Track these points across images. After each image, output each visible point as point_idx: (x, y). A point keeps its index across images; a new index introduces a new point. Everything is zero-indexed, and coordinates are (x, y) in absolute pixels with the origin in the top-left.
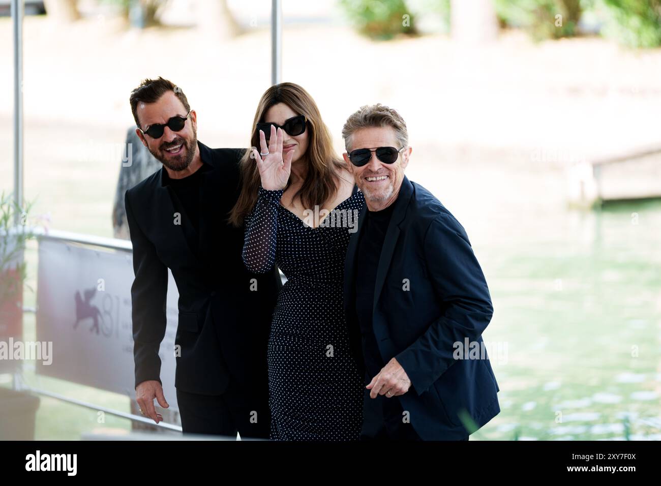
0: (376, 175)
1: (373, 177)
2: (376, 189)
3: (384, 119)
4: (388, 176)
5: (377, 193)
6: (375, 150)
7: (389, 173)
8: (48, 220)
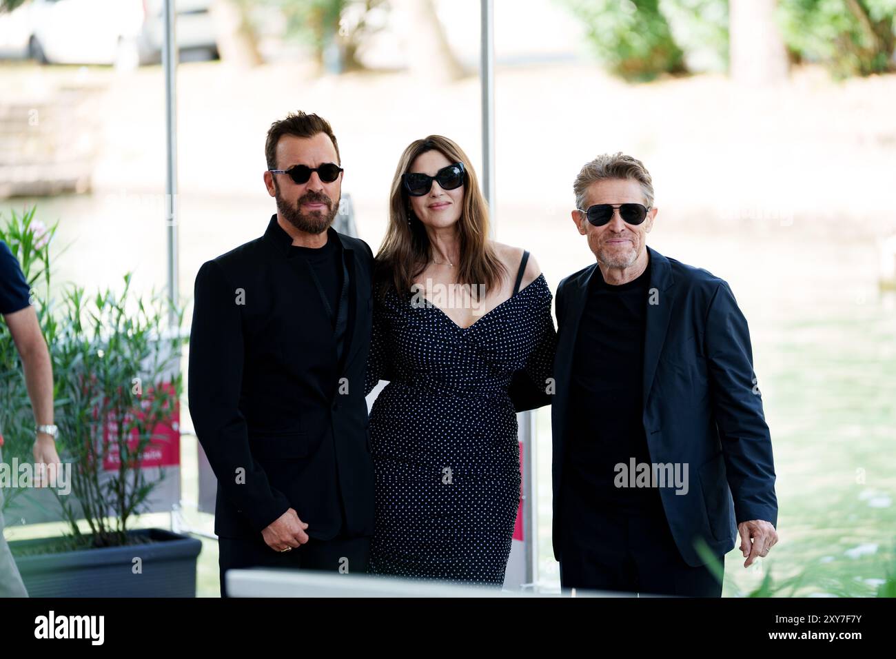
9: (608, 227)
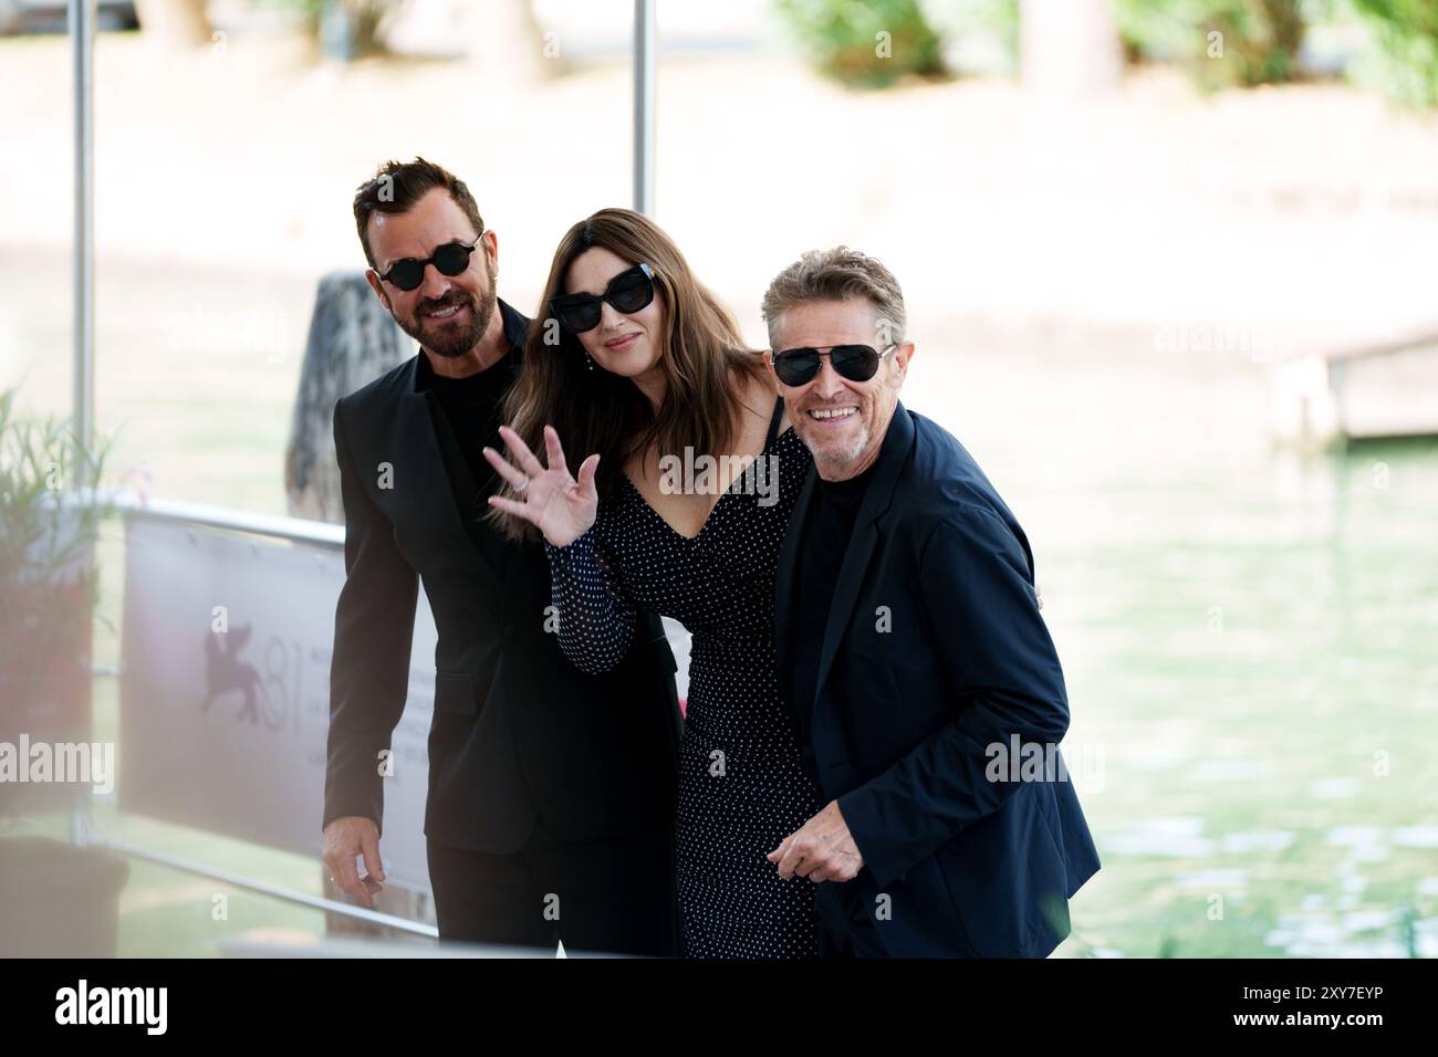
0: (831, 406)
1: (823, 410)
2: (829, 438)
3: (851, 284)
4: (858, 408)
5: (832, 447)
6: (828, 351)
7: (860, 402)
8: (148, 477)
9: (811, 388)
